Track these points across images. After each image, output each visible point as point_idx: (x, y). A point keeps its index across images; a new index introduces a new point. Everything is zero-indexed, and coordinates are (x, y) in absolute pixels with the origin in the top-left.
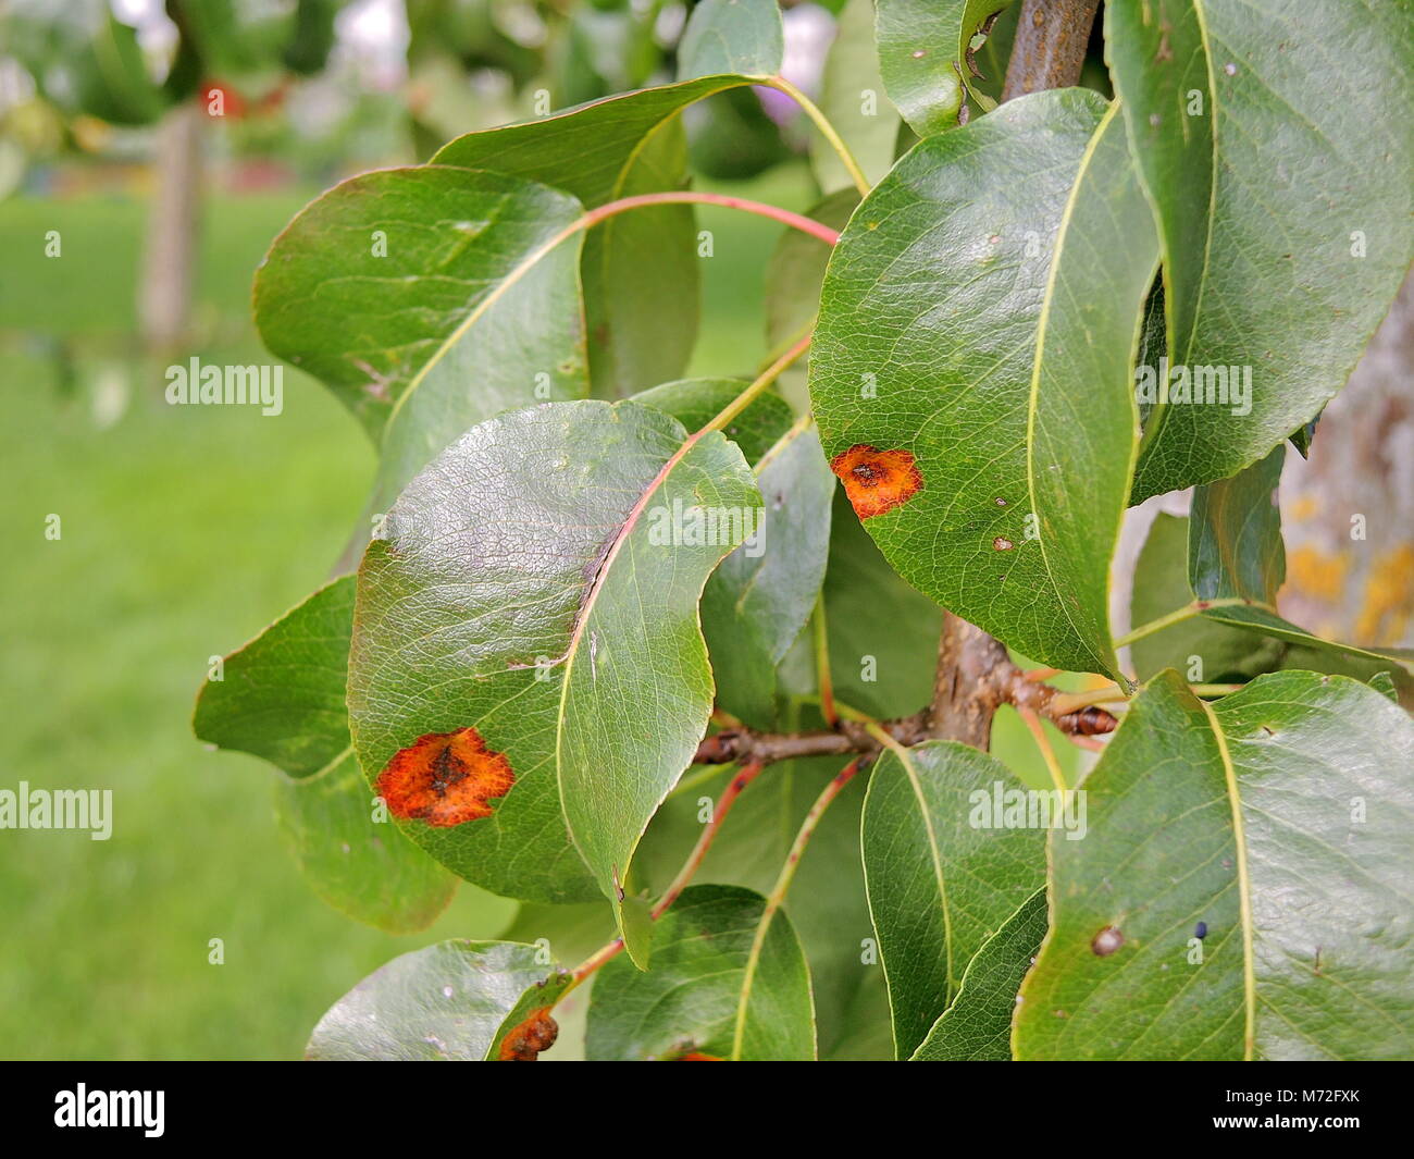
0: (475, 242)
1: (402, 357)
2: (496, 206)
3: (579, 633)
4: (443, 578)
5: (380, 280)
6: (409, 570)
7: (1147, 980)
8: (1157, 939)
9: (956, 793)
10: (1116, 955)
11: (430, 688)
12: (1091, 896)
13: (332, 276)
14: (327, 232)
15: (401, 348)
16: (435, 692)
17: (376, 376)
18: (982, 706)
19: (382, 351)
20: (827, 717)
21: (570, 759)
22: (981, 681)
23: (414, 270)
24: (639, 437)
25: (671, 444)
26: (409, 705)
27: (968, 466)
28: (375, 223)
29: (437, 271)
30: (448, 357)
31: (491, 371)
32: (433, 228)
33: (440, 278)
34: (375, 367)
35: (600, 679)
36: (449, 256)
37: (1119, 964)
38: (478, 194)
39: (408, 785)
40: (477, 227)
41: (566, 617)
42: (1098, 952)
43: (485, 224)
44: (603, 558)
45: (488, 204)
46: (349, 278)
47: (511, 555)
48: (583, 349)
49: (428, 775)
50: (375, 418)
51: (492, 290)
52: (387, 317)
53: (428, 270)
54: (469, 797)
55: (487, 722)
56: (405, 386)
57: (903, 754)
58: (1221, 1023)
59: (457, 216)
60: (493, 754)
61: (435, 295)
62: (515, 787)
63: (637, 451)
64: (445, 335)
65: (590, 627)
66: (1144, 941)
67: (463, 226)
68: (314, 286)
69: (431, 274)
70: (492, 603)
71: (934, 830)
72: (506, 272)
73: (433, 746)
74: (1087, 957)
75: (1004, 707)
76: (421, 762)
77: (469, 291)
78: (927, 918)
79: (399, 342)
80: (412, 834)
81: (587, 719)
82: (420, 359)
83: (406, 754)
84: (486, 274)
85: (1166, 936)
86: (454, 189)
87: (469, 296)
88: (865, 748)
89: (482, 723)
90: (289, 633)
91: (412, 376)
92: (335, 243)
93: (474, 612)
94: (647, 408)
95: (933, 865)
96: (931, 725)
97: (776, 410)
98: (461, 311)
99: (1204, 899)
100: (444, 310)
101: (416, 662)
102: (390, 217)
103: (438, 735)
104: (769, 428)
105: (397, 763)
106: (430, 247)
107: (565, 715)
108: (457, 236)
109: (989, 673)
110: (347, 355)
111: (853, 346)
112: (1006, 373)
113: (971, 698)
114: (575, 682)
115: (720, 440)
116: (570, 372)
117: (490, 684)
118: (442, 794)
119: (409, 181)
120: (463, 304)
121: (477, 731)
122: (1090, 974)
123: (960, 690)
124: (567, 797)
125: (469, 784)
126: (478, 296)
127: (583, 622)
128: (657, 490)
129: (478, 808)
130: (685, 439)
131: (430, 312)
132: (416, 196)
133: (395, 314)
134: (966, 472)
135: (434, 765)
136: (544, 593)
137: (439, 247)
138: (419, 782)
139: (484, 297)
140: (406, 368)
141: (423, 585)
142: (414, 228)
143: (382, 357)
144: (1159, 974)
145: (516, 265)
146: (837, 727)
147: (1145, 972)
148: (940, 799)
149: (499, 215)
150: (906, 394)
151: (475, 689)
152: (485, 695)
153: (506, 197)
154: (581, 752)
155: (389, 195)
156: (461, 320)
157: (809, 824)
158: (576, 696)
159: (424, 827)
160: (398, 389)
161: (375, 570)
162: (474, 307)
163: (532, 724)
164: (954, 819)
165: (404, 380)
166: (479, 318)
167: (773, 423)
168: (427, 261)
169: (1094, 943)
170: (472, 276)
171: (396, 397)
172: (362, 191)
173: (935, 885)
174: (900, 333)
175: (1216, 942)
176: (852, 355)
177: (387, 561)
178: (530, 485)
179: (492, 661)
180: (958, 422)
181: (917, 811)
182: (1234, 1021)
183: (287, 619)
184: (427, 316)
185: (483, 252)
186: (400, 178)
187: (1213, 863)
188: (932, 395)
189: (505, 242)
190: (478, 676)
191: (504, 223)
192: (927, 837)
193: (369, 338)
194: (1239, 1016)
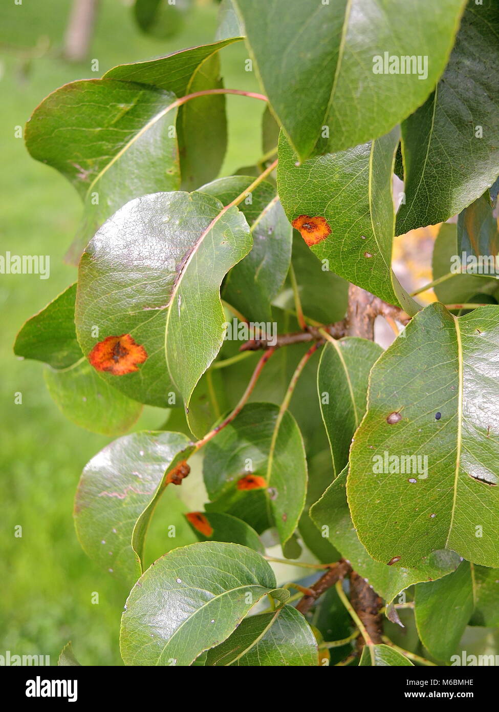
0: (127, 113)
1: (95, 163)
2: (136, 97)
3: (174, 295)
4: (115, 270)
5: (84, 129)
6: (100, 266)
7: (412, 435)
8: (418, 418)
9: (359, 360)
10: (398, 424)
11: (110, 317)
12: (388, 399)
13: (61, 127)
14: (59, 107)
15: (94, 159)
16: (113, 319)
17: (82, 170)
18: (370, 318)
19: (85, 160)
20: (301, 325)
21: (170, 350)
22: (368, 306)
23: (99, 125)
24: (201, 208)
25: (216, 211)
26: (101, 324)
27: (347, 223)
28: (81, 104)
29: (111, 126)
30: (116, 164)
31: (136, 171)
32: (108, 107)
33: (111, 129)
34: (82, 167)
35: (182, 316)
36: (115, 120)
37: (399, 428)
38: (129, 91)
39: (102, 358)
40: (129, 106)
41: (169, 288)
42: (390, 422)
43: (132, 105)
44: (185, 262)
45: (134, 96)
46: (70, 128)
47: (145, 260)
48: (178, 164)
49: (111, 353)
50: (83, 188)
51: (136, 134)
52: (87, 146)
53: (106, 125)
54: (129, 363)
55: (136, 332)
56: (96, 176)
57: (335, 343)
58: (444, 456)
59: (119, 101)
60: (138, 346)
61: (110, 137)
62: (148, 360)
63: (200, 214)
64: (114, 154)
65: (179, 293)
66: (411, 419)
67: (122, 106)
68: (53, 130)
69: (107, 127)
70: (136, 281)
71: (350, 377)
72: (142, 126)
73: (112, 341)
74: (385, 424)
75: (379, 317)
76: (107, 348)
77: (125, 135)
78: (347, 415)
79: (94, 156)
80: (105, 378)
81: (176, 333)
82: (103, 164)
83: (101, 345)
84: (133, 127)
85: (421, 418)
86: (117, 89)
87: (125, 137)
88: (319, 339)
89: (133, 333)
90: (59, 305)
91: (99, 172)
92: (62, 112)
93: (129, 285)
94: (205, 195)
95: (349, 392)
96: (348, 327)
97: (268, 189)
98: (122, 144)
99: (441, 402)
100: (114, 143)
101: (104, 306)
102: (88, 101)
103: (114, 337)
104: (265, 197)
105: (97, 348)
106: (107, 115)
107: (168, 330)
108: (119, 110)
109: (372, 303)
110: (69, 161)
111: (294, 173)
112: (358, 182)
113: (364, 314)
114: (172, 317)
115: (236, 211)
116: (172, 174)
117: (136, 316)
118: (117, 361)
119: (97, 85)
120: (122, 140)
121: (131, 336)
122: (386, 431)
123: (359, 311)
124: (170, 365)
125: (128, 357)
126: (129, 137)
127: (176, 290)
128: (209, 232)
129: (133, 368)
130: (222, 209)
131: (107, 144)
132: (100, 92)
133: (91, 145)
134: (347, 225)
135: (113, 349)
136: (159, 277)
137: (111, 116)
138: (107, 356)
139: (132, 138)
140: (97, 168)
141: (106, 272)
142: (99, 107)
143: (85, 163)
144: (417, 433)
145: (146, 123)
146: (306, 330)
147: (411, 432)
148: (352, 362)
149: (138, 101)
150: (317, 193)
151: (129, 318)
152: (134, 321)
153: (141, 93)
154: (174, 347)
155: (88, 91)
156: (122, 148)
157: (297, 374)
158: (173, 322)
159: (110, 375)
160: (93, 177)
161: (86, 266)
162: (127, 142)
163: (154, 333)
164: (359, 371)
165: (96, 173)
166: (130, 147)
167: (266, 195)
168: (106, 121)
169: (388, 419)
170: (126, 128)
171: (92, 180)
172: (75, 89)
173: (350, 400)
174: (312, 167)
175: (445, 421)
176: (294, 177)
177: (91, 262)
178: (153, 229)
179: (137, 306)
180: (340, 204)
181: (342, 369)
182: (451, 455)
183: (58, 299)
184: (106, 145)
185: (131, 117)
186: (93, 84)
187: (446, 387)
188: (328, 193)
189: (141, 113)
190: (131, 313)
191: (140, 104)
192: (346, 379)
193: (79, 154)
194: (453, 453)
